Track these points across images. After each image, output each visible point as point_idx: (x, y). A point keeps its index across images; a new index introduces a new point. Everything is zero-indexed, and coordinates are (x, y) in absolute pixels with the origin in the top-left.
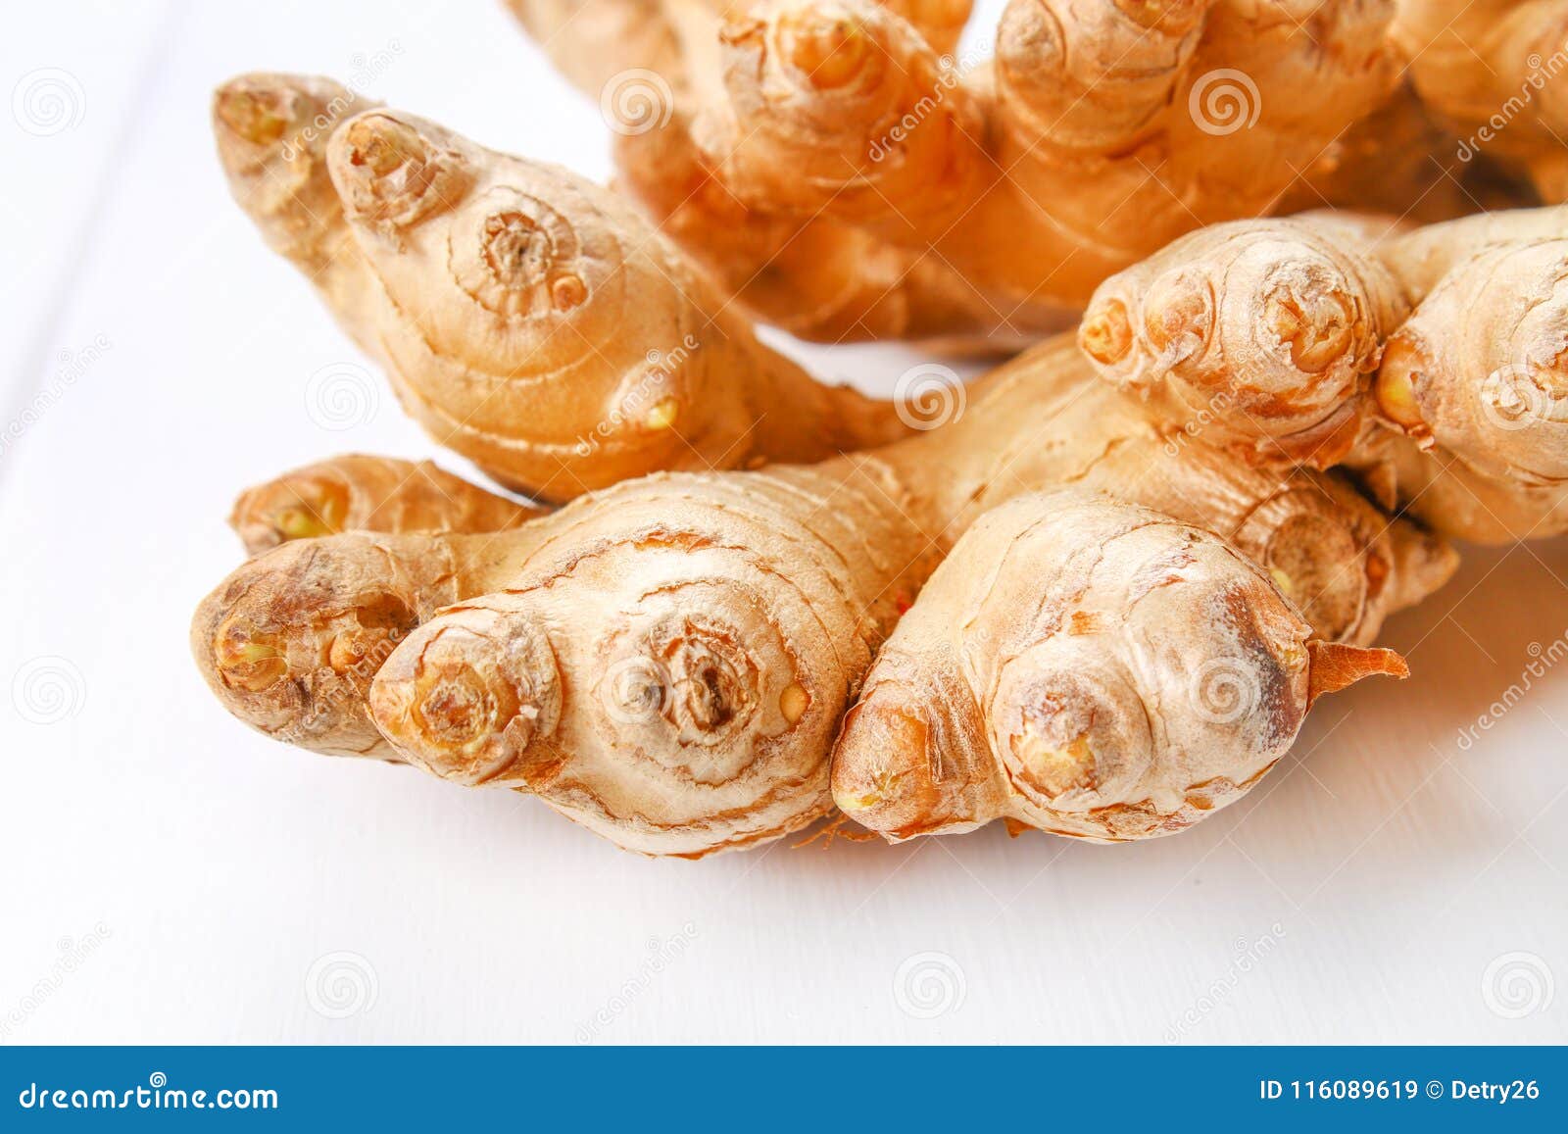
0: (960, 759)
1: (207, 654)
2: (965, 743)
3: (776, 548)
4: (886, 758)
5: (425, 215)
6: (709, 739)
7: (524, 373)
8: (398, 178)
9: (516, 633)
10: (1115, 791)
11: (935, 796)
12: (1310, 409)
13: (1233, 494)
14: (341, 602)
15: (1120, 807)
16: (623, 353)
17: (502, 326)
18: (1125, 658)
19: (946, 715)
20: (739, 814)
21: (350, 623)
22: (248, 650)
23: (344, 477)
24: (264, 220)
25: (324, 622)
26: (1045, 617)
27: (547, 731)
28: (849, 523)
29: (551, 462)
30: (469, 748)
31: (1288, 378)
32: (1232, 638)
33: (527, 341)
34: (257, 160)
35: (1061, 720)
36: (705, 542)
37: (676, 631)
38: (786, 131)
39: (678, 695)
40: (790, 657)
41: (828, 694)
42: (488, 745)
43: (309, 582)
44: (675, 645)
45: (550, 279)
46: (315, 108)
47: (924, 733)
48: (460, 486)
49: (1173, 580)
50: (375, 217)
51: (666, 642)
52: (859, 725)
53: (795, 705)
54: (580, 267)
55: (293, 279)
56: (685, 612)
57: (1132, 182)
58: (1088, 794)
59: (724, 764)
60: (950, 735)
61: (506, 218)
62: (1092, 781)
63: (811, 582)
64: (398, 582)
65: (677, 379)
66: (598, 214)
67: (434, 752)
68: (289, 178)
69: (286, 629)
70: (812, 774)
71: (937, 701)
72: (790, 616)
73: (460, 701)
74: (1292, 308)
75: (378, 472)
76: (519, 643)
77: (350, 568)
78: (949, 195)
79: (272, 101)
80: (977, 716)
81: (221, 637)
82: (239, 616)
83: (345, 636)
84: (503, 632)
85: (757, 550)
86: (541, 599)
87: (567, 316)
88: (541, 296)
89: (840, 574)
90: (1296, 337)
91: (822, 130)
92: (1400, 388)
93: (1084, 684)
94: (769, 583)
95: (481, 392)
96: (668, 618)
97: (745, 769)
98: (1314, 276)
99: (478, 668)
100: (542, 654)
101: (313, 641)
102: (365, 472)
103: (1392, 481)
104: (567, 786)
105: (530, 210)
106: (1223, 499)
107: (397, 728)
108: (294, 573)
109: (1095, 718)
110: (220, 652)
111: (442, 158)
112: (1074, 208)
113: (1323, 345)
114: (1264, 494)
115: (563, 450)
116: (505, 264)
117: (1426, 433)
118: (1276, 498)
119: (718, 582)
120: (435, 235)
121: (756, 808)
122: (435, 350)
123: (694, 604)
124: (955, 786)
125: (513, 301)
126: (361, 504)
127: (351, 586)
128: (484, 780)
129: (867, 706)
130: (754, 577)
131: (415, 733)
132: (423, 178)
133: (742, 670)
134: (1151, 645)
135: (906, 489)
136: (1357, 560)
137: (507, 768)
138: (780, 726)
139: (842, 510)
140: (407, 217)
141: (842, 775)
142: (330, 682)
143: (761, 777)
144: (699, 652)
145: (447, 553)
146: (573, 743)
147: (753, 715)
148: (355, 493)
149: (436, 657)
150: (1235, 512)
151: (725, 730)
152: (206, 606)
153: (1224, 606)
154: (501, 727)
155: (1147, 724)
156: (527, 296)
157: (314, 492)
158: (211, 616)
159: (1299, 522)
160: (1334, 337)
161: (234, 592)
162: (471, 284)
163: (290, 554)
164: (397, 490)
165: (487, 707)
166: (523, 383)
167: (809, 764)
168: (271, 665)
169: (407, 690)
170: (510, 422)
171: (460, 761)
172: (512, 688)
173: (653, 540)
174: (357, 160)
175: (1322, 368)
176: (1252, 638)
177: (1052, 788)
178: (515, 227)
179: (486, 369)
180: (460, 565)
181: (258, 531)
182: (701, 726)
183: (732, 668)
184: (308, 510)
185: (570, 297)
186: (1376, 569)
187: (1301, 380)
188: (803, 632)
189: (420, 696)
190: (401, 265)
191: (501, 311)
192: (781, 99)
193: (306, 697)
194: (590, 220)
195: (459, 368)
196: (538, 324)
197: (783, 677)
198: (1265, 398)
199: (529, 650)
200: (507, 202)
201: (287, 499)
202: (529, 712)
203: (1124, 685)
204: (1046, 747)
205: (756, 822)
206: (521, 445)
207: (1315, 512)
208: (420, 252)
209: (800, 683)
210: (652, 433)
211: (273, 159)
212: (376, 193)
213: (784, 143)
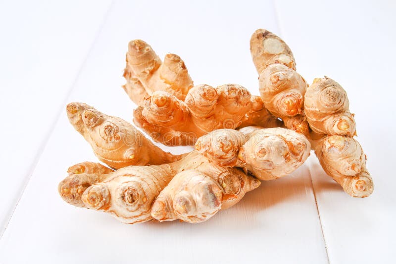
0: (170, 209)
1: (60, 191)
2: (170, 207)
3: (145, 177)
4: (158, 209)
5: (96, 126)
6: (131, 204)
7: (111, 150)
8: (92, 120)
9: (103, 188)
10: (190, 214)
11: (166, 214)
12: (227, 158)
13: (219, 171)
14: (79, 184)
15: (192, 216)
16: (126, 147)
17: (107, 143)
18: (192, 194)
19: (168, 202)
20: (137, 216)
21: (81, 187)
22: (66, 190)
23: (84, 165)
24: (74, 125)
25: (77, 186)
26: (182, 188)
27: (107, 202)
28: (161, 174)
29: (116, 164)
30: (96, 205)
31: (222, 153)
32: (208, 191)
33: (111, 145)
34: (72, 116)
35: (181, 203)
36: (133, 176)
37: (127, 188)
38: (154, 113)
39: (126, 198)
40: (144, 193)
41: (151, 199)
42: (98, 204)
43: (75, 181)
44: (126, 190)
45: (115, 136)
46: (82, 108)
47: (164, 205)
48: (103, 167)
49: (200, 183)
50: (89, 125)
51: (125, 190)
52: (155, 203)
53: (145, 200)
54: (119, 134)
55: (78, 134)
56: (129, 186)
57: (210, 122)
58: (186, 214)
59: (134, 208)
60: (168, 205)
61: (108, 126)
62: (186, 212)
63: (150, 182)
64: (89, 181)
65: (135, 151)
66: (123, 125)
67: (91, 205)
68: (77, 119)
69: (71, 187)
70: (148, 211)
71: (166, 200)
72: (145, 187)
73: (94, 198)
74: (222, 143)
75: (90, 164)
76: (103, 189)
77: (82, 179)
78: (182, 123)
79: (75, 107)
80: (172, 203)
81: (62, 188)
82: (65, 185)
83: (80, 188)
84: (101, 188)
85: (142, 177)
86: (108, 184)
87: (117, 141)
88: (113, 138)
89: (156, 181)
90: (222, 147)
91: (159, 113)
92: (241, 155)
93: (186, 198)
94: (142, 182)
95: (105, 153)
96: (125, 187)
97: (137, 209)
98: (226, 138)
99: (97, 193)
100: (107, 191)
101: (75, 189)
102: (88, 164)
103: (247, 170)
104: (111, 211)
105: (112, 125)
106: (217, 172)
107: (85, 201)
108: (73, 179)
109: (187, 203)
110: (62, 190)
111: (99, 117)
112: (202, 125)
113: (227, 149)
114: (224, 171)
115: (117, 162)
116: (108, 133)
117: (245, 162)
118: (226, 172)
119: (134, 181)
120: (97, 128)
121: (140, 215)
122: (97, 146)
123: (130, 185)
124: (169, 213)
125: (109, 139)
126: (87, 169)
127: (82, 181)
128: (98, 210)
129: (156, 200)
130: (140, 181)
131: (88, 202)
132: (96, 120)
133: (136, 194)
134: (196, 192)
135: (172, 169)
136: (239, 182)
137: (101, 208)
138: (143, 203)
139: (160, 172)
140: (94, 126)
141: (152, 211)
142: (77, 195)
143: (140, 210)
144: (130, 191)
145: (97, 177)
146: (111, 204)
147: (138, 201)
148: (86, 168)
149: (91, 191)
150: (219, 174)
151: (133, 203)
152: (60, 184)
153: (207, 187)
154: (100, 201)
155: (195, 204)
156: (111, 138)
157: (80, 167)
158: (61, 185)
159: (229, 176)
160: (229, 148)
161: (64, 181)
162: (103, 136)
163: (73, 176)
164: (93, 167)
165: (98, 199)
166: (110, 151)
167: (148, 209)
168: (69, 193)
169: (87, 196)
170: (109, 157)
171: (94, 206)
172: (102, 196)
173: (125, 175)
174: (86, 117)
175: (227, 152)
176: (211, 192)
177: (181, 213)
178: (109, 128)
179: (105, 149)
180: (99, 179)
181: (71, 173)
182: (129, 202)
183: (135, 194)
184: (78, 170)
185: (118, 138)
186: (243, 183)
187: (224, 154)
188: (147, 189)
189: (89, 196)
190: (92, 133)
191: (107, 140)
192: (153, 108)
193: (74, 197)
194: (122, 126)
195: (101, 149)
196: (113, 142)
197: (143, 196)
198: (219, 156)
199: (105, 190)
200: (108, 124)
201: (76, 168)
202: (104, 199)
203: (191, 198)
204: (179, 207)
205: (140, 218)
206: (111, 161)
207: (232, 174)
208: (95, 131)
209: (146, 197)
210: (131, 159)
211: (75, 116)
212: (89, 122)
213: (154, 115)
